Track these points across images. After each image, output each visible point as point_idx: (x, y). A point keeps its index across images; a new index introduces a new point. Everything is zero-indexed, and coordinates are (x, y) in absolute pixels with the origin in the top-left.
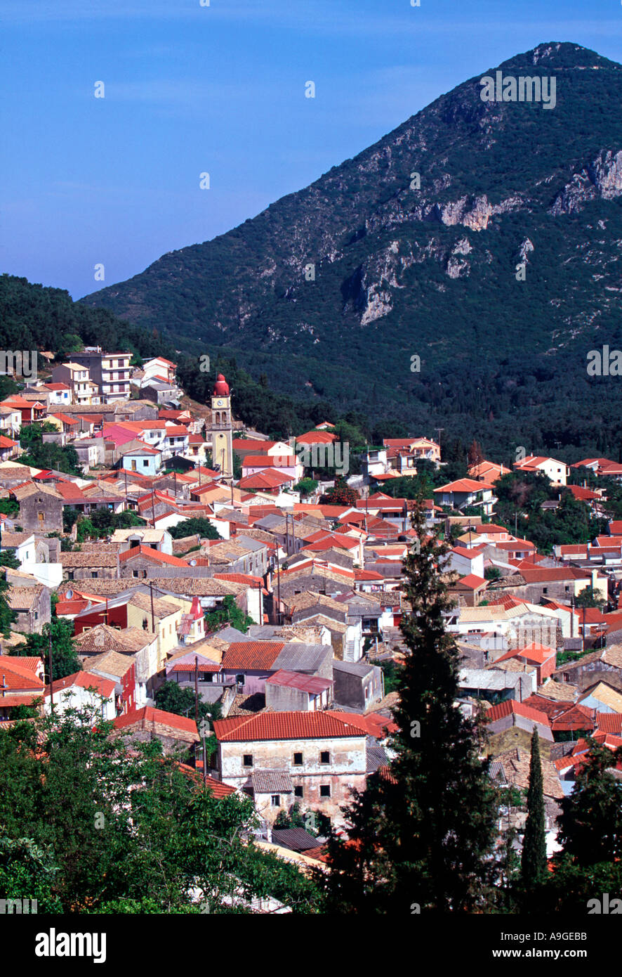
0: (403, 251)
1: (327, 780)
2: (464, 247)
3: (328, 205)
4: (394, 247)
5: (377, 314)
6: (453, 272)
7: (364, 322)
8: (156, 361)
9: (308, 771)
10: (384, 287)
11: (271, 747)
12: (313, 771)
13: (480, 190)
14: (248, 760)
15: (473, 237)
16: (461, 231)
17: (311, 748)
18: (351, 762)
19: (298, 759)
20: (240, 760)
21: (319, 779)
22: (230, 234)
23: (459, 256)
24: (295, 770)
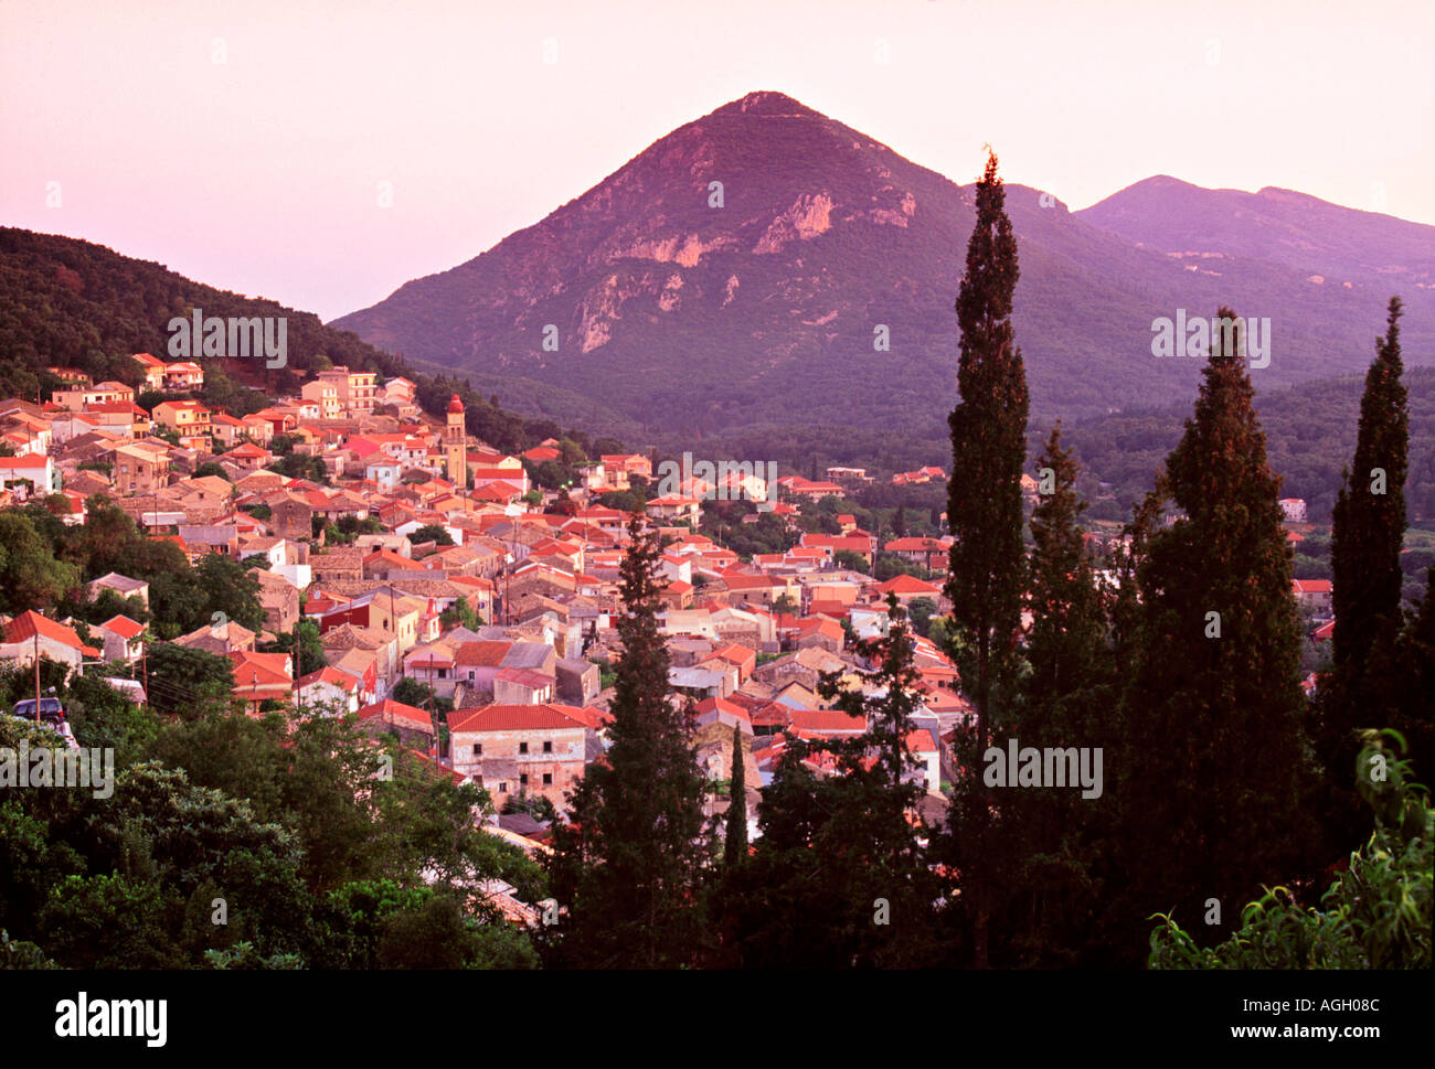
0: (620, 286)
1: (549, 769)
2: (676, 282)
3: (554, 240)
4: (613, 281)
5: (597, 343)
6: (666, 305)
7: (586, 350)
8: (397, 381)
9: (532, 760)
10: (603, 319)
11: (500, 736)
12: (537, 759)
13: (691, 230)
14: (477, 749)
15: (685, 272)
16: (673, 267)
17: (536, 737)
18: (571, 751)
19: (524, 748)
20: (471, 749)
21: (542, 767)
22: (464, 265)
23: (671, 291)
24: (521, 758)
